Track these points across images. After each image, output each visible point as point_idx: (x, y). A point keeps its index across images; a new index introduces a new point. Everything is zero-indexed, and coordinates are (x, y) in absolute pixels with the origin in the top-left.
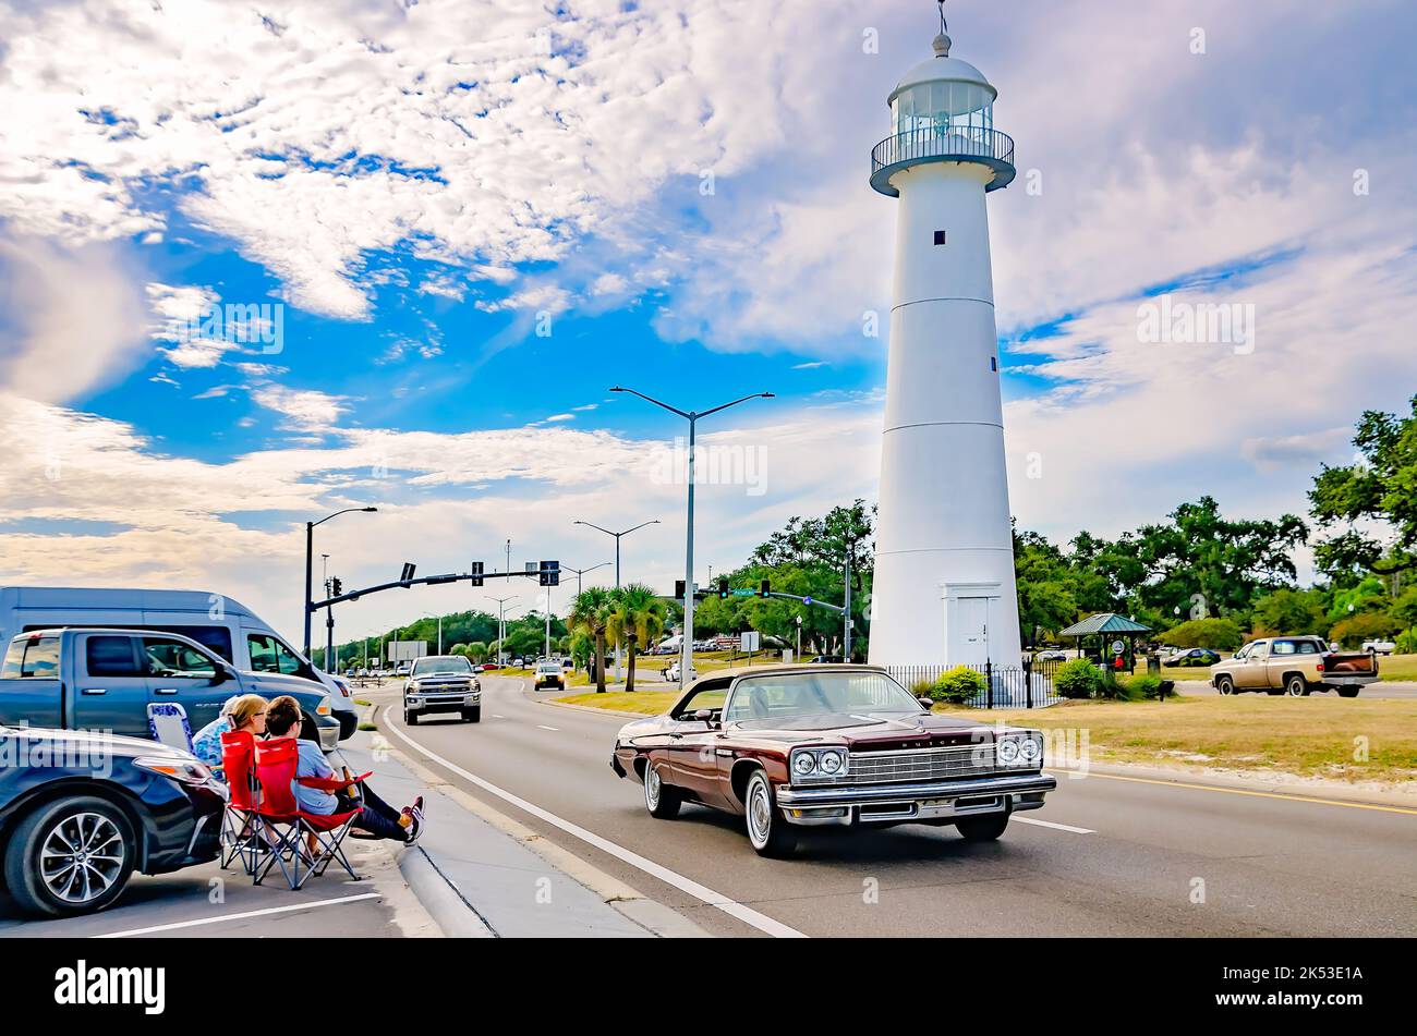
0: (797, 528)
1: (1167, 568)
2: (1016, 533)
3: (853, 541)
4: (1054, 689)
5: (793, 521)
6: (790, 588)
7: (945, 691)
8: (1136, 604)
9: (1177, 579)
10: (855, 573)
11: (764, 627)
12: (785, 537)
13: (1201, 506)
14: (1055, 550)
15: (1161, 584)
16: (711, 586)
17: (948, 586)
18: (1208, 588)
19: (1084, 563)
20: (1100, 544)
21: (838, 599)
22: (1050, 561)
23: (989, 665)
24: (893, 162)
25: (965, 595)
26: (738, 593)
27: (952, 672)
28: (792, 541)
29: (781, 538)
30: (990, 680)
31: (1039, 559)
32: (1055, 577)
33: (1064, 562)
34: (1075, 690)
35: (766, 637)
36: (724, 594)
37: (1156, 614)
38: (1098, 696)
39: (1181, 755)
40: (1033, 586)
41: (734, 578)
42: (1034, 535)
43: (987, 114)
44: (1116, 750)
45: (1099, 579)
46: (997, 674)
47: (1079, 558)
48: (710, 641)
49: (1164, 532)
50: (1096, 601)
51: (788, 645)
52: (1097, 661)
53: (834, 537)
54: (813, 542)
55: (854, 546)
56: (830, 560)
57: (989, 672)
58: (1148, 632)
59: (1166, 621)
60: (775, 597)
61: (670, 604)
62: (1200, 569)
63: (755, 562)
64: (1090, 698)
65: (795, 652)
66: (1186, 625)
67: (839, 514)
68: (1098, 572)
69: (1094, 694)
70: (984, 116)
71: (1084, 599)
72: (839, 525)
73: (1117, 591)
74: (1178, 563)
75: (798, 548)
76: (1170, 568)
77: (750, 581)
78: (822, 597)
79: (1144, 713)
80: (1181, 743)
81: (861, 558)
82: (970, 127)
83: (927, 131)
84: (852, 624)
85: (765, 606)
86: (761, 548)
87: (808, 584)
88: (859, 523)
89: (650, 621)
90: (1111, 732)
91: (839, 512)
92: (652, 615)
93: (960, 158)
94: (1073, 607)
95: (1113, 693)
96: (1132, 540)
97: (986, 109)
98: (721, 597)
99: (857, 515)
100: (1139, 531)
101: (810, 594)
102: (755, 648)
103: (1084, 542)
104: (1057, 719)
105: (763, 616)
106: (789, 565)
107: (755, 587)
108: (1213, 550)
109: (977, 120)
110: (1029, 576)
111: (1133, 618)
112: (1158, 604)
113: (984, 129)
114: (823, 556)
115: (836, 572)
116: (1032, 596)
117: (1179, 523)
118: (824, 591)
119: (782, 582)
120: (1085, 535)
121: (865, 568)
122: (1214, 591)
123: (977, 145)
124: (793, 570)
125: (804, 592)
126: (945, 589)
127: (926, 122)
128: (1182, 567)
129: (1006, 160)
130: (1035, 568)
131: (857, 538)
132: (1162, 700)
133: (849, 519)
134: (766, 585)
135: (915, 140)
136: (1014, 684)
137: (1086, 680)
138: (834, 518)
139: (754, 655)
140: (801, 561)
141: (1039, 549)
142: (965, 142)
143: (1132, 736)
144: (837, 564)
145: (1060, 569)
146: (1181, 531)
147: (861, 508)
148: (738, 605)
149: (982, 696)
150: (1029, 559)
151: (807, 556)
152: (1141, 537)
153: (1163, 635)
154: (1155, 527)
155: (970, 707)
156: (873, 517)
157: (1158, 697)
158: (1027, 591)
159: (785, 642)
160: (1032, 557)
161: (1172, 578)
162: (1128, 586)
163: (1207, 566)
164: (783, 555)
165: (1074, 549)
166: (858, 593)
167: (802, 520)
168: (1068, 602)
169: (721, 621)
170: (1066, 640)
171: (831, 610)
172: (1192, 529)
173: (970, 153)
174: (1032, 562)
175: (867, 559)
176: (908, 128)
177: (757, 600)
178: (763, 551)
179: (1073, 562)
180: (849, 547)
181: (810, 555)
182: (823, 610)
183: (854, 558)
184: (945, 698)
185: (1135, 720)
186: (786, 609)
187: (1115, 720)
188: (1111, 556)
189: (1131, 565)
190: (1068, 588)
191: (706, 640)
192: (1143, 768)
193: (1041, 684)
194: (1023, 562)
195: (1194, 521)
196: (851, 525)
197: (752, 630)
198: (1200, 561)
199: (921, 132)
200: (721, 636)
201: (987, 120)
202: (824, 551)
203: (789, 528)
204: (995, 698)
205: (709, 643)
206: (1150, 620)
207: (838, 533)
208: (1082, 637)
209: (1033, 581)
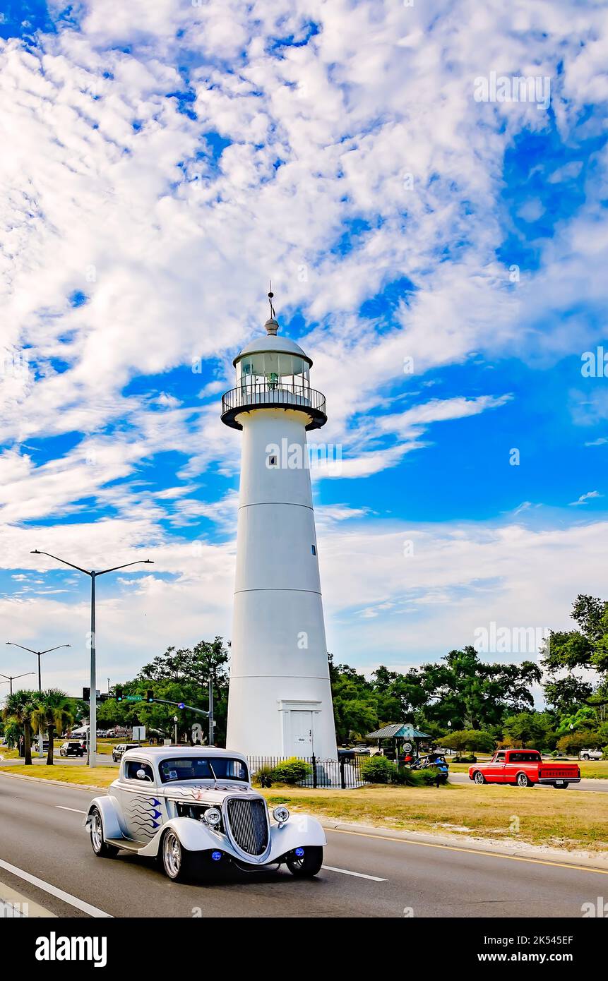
0: (173, 654)
1: (442, 694)
2: (334, 665)
3: (214, 666)
4: (361, 776)
5: (170, 649)
6: (168, 696)
7: (282, 774)
8: (420, 718)
9: (449, 702)
10: (216, 688)
11: (150, 723)
12: (164, 661)
13: (464, 652)
14: (361, 678)
15: (437, 706)
16: (110, 692)
17: (283, 702)
18: (471, 708)
19: (382, 688)
20: (393, 675)
21: (204, 705)
22: (357, 685)
23: (314, 758)
24: (238, 406)
25: (295, 708)
26: (130, 698)
27: (287, 762)
28: (170, 663)
29: (161, 661)
30: (314, 768)
31: (350, 684)
32: (362, 697)
33: (369, 687)
34: (375, 777)
35: (152, 730)
36: (120, 699)
37: (434, 725)
38: (392, 783)
39: (450, 827)
40: (347, 702)
41: (127, 687)
42: (346, 667)
43: (305, 377)
44: (405, 822)
45: (393, 699)
46: (319, 764)
47: (379, 685)
48: (110, 730)
49: (440, 669)
50: (392, 714)
51: (168, 736)
52: (392, 757)
53: (200, 662)
54: (185, 665)
55: (215, 669)
56: (198, 678)
57: (314, 762)
58: (429, 738)
59: (441, 730)
60: (158, 702)
61: (79, 703)
62: (465, 696)
63: (142, 677)
64: (387, 783)
65: (173, 741)
66: (456, 733)
67: (204, 646)
68: (393, 695)
69: (390, 781)
70: (303, 378)
71: (383, 713)
72: (204, 654)
73: (406, 708)
74: (449, 691)
75: (175, 669)
76: (444, 694)
77: (139, 690)
78: (191, 703)
79: (425, 795)
80: (451, 819)
81: (220, 678)
82: (293, 385)
83: (262, 386)
84: (214, 724)
85: (151, 708)
86: (146, 667)
87: (182, 694)
88: (219, 653)
89: (64, 716)
90: (401, 808)
91: (204, 645)
92: (66, 712)
93: (287, 406)
94: (375, 718)
95: (404, 780)
96: (416, 674)
97: (305, 373)
98: (118, 701)
99: (217, 647)
100: (422, 668)
101: (183, 701)
102: (143, 738)
103: (382, 673)
104: (362, 797)
105: (149, 715)
106: (167, 680)
107: (142, 694)
108: (475, 683)
109: (298, 380)
110: (343, 695)
111: (418, 728)
112: (436, 718)
113: (303, 387)
114: (192, 675)
115: (202, 686)
116: (346, 710)
117: (451, 664)
118: (194, 699)
119: (162, 692)
120: (383, 669)
121: (224, 684)
122: (476, 711)
123: (298, 398)
124: (170, 683)
125: (179, 700)
126: (281, 704)
127: (261, 380)
128: (452, 694)
129: (320, 409)
130: (347, 690)
131: (217, 665)
132: (438, 786)
133: (212, 650)
134: (150, 694)
135: (253, 392)
136: (332, 771)
137: (384, 771)
138: (200, 649)
139: (142, 742)
140: (177, 678)
141: (350, 677)
142: (290, 395)
143: (416, 812)
144: (203, 681)
145: (365, 691)
146: (452, 669)
147: (220, 643)
148: (131, 706)
149: (310, 779)
150: (343, 684)
151: (181, 674)
152: (423, 672)
153: (439, 740)
154: (433, 665)
155: (300, 786)
156: (229, 649)
157: (435, 784)
158: (342, 705)
159: (166, 734)
160: (345, 682)
161: (446, 701)
162: (414, 705)
163: (470, 693)
164: (163, 672)
165: (375, 678)
166: (218, 702)
167: (177, 649)
168: (371, 714)
169: (118, 717)
170: (370, 740)
171: (199, 713)
172: (459, 668)
173: (294, 403)
174: (345, 686)
175: (225, 679)
176: (248, 383)
177: (144, 704)
178: (148, 670)
179: (375, 687)
180: (211, 670)
181: (183, 674)
182: (193, 713)
183: (216, 677)
184: (283, 779)
185: (418, 800)
186: (166, 710)
187: (405, 800)
188: (403, 684)
189: (416, 691)
190: (371, 704)
191: (107, 729)
192: (423, 835)
193: (352, 772)
194: (338, 686)
195: (460, 663)
196: (212, 654)
197: (141, 725)
198: (466, 690)
199: (258, 386)
200: (118, 727)
201: (306, 382)
202: (193, 671)
203: (167, 654)
204: (319, 780)
205: (110, 731)
206: (430, 729)
207: (203, 659)
208: (381, 740)
209: (346, 699)
